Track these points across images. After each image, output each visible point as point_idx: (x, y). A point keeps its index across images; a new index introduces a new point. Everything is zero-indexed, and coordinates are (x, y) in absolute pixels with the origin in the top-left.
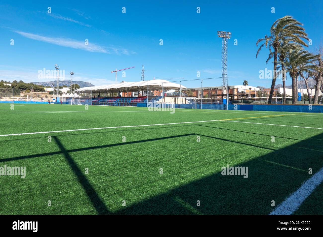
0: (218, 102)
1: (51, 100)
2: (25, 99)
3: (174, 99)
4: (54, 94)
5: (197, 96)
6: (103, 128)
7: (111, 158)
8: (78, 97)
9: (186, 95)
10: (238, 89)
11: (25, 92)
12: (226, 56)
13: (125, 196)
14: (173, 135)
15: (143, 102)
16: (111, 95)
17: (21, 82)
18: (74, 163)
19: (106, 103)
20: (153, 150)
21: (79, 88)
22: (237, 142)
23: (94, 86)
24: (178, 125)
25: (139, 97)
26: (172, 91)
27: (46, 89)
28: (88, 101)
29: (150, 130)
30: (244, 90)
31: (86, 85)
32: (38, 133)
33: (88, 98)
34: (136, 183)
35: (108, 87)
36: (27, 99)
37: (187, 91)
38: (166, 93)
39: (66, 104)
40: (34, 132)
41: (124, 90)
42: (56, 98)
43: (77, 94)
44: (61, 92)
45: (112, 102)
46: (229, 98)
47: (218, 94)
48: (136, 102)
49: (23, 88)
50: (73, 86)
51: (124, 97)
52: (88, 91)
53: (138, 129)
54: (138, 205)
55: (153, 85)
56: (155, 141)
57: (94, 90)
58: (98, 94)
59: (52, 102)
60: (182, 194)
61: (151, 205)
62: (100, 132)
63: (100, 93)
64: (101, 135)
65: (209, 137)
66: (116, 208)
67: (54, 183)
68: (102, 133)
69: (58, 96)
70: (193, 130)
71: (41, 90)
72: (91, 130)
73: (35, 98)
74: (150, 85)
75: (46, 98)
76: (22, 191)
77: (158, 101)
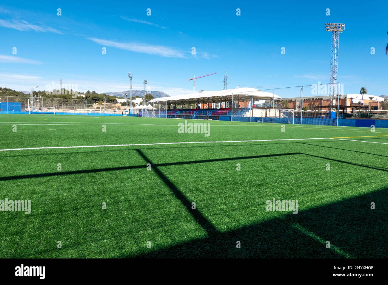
0: (323, 116)
1: (124, 112)
2: (98, 110)
3: (265, 111)
4: (126, 106)
5: (294, 108)
6: (187, 143)
7: (205, 176)
8: (152, 108)
9: (280, 107)
10: (352, 99)
11: (98, 103)
12: (337, 55)
13: (232, 217)
14: (272, 154)
15: (226, 114)
16: (189, 107)
17: (94, 92)
18: (166, 178)
19: (183, 116)
20: (252, 169)
21: (153, 99)
22: (362, 166)
23: (170, 96)
24: (275, 142)
25: (221, 109)
26: (261, 102)
27: (118, 100)
28: (163, 114)
29: (242, 147)
30: (361, 101)
31: (160, 95)
32: (120, 145)
33: (162, 110)
34: (241, 203)
35: (186, 97)
36: (100, 111)
37: (281, 101)
38: (254, 104)
39: (140, 116)
40: (116, 145)
41: (204, 100)
42: (129, 110)
43: (150, 106)
44: (134, 103)
45: (190, 115)
46: (340, 111)
47: (322, 105)
48: (218, 114)
49: (96, 99)
50: (147, 96)
51: (203, 108)
52: (162, 102)
53: (228, 145)
54: (249, 227)
55: (239, 95)
56: (253, 159)
57: (170, 101)
58: (174, 106)
59: (125, 115)
60: (302, 220)
61: (266, 230)
62: (185, 147)
63: (176, 104)
64: (187, 150)
65: (320, 157)
66: (224, 228)
67: (151, 197)
68: (187, 147)
69: (131, 108)
70: (296, 148)
71: (114, 101)
72: (174, 144)
73: (107, 110)
74: (235, 95)
75: (118, 110)
76: (121, 202)
77: (245, 114)
